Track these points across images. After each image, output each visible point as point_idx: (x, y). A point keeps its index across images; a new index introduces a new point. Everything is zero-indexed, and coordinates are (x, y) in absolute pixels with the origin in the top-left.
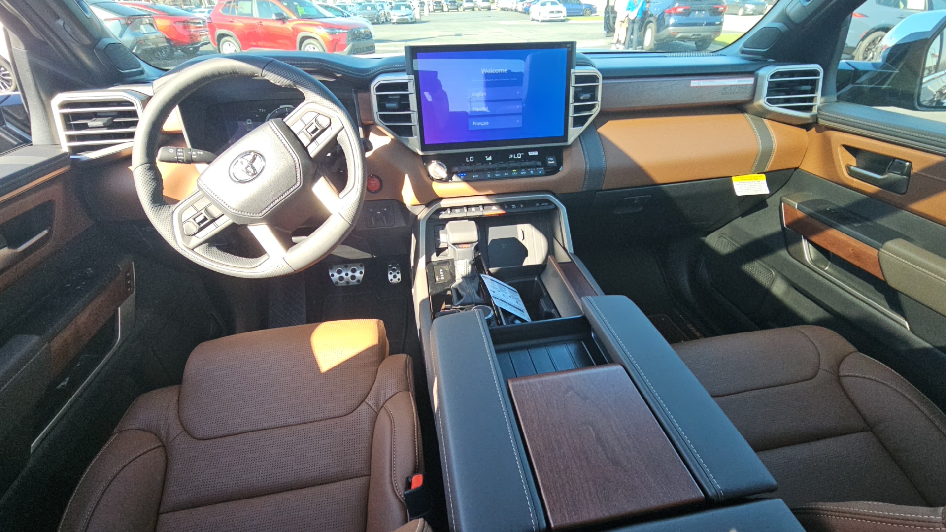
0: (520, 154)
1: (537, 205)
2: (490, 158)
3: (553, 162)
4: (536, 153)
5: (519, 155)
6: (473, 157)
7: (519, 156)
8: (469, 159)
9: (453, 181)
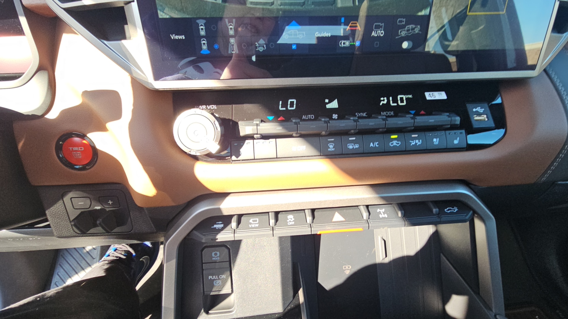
0: (404, 97)
1: (435, 210)
2: (334, 104)
3: (484, 117)
4: (441, 96)
5: (402, 101)
6: (295, 101)
7: (403, 99)
8: (285, 105)
9: (240, 158)
